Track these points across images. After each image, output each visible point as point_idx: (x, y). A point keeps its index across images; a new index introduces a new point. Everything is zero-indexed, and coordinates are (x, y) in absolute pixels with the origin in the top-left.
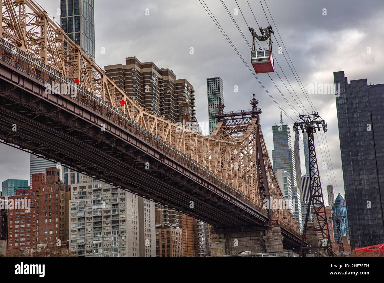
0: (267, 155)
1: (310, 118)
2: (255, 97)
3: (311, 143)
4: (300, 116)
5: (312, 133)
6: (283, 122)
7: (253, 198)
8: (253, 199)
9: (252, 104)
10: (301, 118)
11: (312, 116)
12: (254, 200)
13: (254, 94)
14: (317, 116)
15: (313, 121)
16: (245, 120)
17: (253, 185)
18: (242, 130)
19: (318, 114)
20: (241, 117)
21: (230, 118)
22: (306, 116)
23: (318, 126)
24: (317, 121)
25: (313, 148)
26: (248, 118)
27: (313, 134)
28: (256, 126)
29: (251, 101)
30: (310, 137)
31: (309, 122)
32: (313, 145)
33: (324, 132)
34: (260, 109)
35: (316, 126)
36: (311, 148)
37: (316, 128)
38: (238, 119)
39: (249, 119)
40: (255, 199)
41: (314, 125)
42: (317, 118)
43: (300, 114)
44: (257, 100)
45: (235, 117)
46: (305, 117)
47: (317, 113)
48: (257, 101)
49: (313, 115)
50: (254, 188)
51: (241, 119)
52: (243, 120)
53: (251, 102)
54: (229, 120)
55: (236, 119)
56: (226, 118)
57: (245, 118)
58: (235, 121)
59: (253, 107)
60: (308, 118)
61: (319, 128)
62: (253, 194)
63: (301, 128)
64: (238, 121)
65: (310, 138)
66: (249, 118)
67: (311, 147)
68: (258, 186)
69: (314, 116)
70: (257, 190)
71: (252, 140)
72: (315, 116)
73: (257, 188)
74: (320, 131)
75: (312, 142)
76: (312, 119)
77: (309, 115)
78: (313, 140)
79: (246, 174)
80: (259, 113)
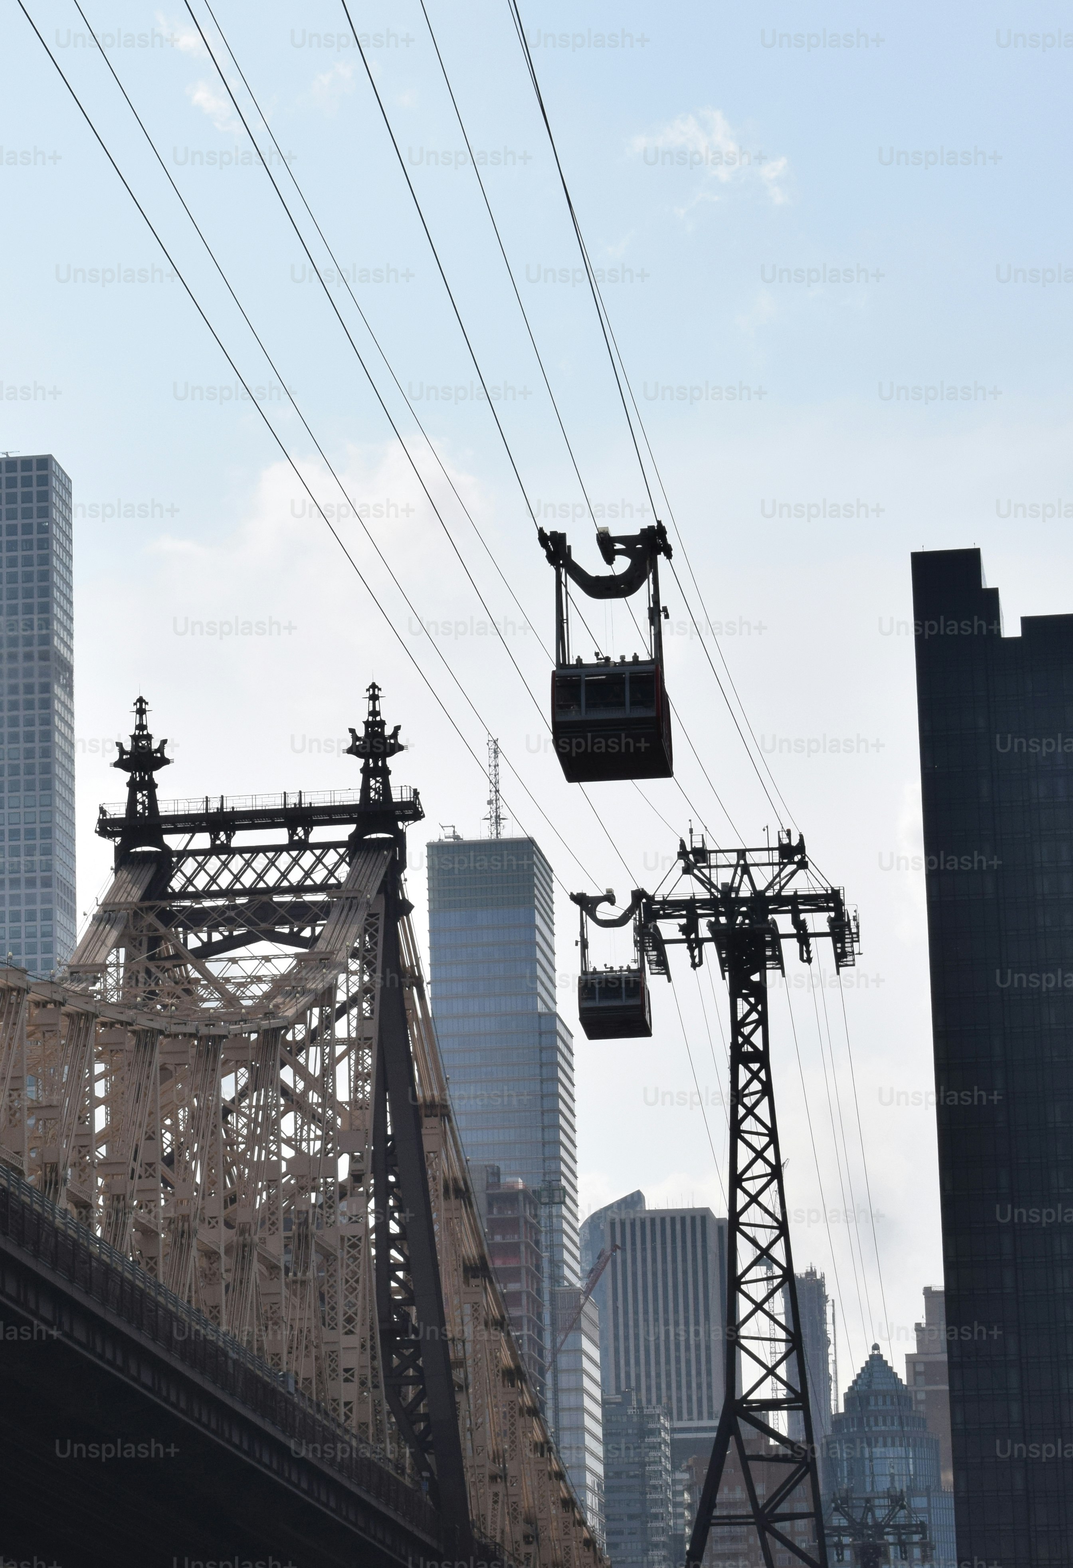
0: (445, 1107)
1: (746, 870)
2: (381, 705)
3: (747, 1040)
4: (683, 854)
5: (756, 977)
6: (504, 812)
7: (347, 1404)
8: (342, 1410)
9: (359, 755)
10: (687, 870)
11: (763, 857)
12: (347, 1417)
13: (374, 686)
14: (797, 858)
15: (769, 893)
16: (308, 859)
17: (350, 1320)
18: (286, 930)
19: (801, 848)
20: (279, 836)
21: (202, 840)
22: (722, 859)
23: (800, 925)
24: (796, 896)
25: (762, 1075)
26: (326, 847)
27: (764, 977)
28: (381, 909)
29: (352, 731)
30: (745, 998)
31: (744, 901)
32: (762, 1057)
33: (838, 967)
34: (416, 793)
35: (784, 923)
36: (744, 1076)
37: (783, 941)
38: (255, 851)
39: (331, 857)
40: (354, 1416)
41: (776, 917)
42: (793, 874)
43: (683, 845)
44: (397, 728)
45: (242, 838)
46: (713, 859)
47: (795, 842)
48: (395, 735)
49: (768, 849)
50: (354, 1341)
51: (278, 849)
52: (296, 861)
53: (356, 738)
54: (194, 853)
55: (241, 851)
56: (174, 841)
57: (303, 846)
58: (237, 863)
59: (367, 773)
60: (736, 866)
61: (803, 937)
62: (346, 1380)
63: (688, 935)
64: (260, 862)
65: (743, 1007)
66: (335, 845)
67: (750, 1070)
68: (381, 1321)
69: (776, 856)
70: (373, 1348)
71: (353, 1001)
72: (782, 856)
73: (372, 1338)
74: (809, 960)
75: (757, 1039)
76: (762, 878)
77: (741, 853)
78: (763, 1021)
79: (307, 1247)
80: (405, 819)
